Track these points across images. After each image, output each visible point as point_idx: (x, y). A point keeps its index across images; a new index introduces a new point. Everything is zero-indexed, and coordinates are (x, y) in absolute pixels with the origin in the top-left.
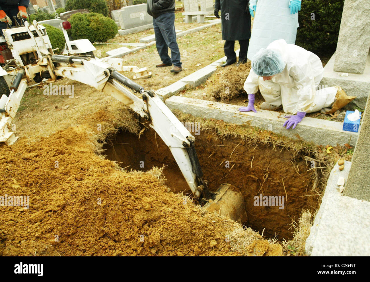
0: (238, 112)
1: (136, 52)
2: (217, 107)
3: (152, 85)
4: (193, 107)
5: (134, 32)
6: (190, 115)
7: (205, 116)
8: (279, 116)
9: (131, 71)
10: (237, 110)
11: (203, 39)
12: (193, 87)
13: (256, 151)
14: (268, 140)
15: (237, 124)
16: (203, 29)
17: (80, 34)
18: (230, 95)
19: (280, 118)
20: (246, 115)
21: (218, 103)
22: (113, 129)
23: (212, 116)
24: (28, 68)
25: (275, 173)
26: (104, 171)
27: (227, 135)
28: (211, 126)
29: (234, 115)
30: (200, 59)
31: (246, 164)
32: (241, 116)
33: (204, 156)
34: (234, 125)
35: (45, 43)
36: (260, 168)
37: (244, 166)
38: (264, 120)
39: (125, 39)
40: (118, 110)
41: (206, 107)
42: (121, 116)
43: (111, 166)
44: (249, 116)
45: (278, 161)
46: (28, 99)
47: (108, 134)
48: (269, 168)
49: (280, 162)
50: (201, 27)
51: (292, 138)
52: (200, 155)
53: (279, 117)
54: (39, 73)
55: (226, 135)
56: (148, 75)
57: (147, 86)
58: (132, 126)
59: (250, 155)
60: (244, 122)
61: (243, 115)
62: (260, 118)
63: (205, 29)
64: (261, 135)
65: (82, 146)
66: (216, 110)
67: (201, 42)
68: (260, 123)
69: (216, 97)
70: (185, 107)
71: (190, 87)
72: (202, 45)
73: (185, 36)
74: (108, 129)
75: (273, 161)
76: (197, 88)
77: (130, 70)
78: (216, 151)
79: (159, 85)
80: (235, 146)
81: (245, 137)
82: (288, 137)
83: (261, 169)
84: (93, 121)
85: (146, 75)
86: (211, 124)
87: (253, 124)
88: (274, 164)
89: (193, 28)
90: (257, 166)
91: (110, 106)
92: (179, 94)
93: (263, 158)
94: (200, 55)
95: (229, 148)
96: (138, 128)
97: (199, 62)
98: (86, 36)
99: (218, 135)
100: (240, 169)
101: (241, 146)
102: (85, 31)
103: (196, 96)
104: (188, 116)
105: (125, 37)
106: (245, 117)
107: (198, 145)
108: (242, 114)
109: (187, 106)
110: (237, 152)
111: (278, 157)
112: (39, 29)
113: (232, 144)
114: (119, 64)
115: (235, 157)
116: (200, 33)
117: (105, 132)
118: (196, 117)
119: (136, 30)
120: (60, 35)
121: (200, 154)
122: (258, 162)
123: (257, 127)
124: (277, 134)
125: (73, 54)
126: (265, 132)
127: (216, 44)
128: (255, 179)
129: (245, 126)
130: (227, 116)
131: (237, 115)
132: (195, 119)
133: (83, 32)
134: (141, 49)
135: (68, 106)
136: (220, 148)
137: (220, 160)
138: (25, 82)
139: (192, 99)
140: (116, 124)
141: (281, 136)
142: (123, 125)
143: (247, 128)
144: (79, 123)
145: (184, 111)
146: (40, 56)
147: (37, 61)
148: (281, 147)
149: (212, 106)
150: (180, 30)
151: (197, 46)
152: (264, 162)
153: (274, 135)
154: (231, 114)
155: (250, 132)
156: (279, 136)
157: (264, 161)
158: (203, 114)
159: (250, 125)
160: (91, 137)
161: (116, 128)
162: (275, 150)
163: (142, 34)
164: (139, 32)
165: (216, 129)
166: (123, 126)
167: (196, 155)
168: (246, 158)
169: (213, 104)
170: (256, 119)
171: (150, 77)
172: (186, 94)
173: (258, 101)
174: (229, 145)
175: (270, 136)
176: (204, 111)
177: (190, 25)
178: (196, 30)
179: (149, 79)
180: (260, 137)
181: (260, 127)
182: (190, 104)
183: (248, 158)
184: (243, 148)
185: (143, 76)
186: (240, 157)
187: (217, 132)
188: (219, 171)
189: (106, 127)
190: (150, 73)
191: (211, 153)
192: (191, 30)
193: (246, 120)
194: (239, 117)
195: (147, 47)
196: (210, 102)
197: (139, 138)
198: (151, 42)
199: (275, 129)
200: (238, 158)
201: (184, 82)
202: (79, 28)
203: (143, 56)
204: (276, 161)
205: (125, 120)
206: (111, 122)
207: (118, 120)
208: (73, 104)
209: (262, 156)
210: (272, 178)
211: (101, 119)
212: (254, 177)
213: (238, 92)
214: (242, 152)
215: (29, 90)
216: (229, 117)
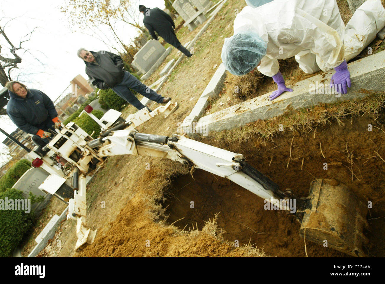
0: (270, 103)
1: (161, 88)
2: (245, 109)
3: (182, 115)
4: (222, 121)
5: (155, 70)
6: (225, 131)
7: (240, 125)
8: (322, 79)
9: (159, 113)
10: (268, 100)
11: (211, 37)
12: (216, 97)
13: (319, 135)
14: (326, 117)
15: (278, 116)
16: (208, 26)
17: (113, 102)
18: (253, 86)
19: (326, 81)
20: (280, 101)
21: (245, 103)
22: (166, 181)
23: (246, 121)
24: (79, 164)
25: (360, 149)
26: (159, 251)
27: (274, 135)
28: (251, 132)
29: (268, 108)
30: (215, 59)
31: (316, 154)
32: (276, 105)
33: (265, 163)
34: (275, 118)
35: (79, 136)
36: (336, 151)
37: (316, 156)
38: (306, 95)
39: (151, 81)
40: (161, 160)
41: (234, 115)
42: (167, 165)
43: (169, 235)
44: (284, 100)
45: (356, 134)
46: (98, 185)
47: (163, 190)
48: (348, 148)
49: (360, 134)
50: (205, 25)
51: (358, 97)
52: (260, 165)
53: (323, 82)
54: (90, 162)
55: (272, 135)
56: (175, 107)
57: (178, 119)
58: (182, 168)
59: (314, 142)
60: (284, 110)
61: (278, 103)
62: (298, 96)
63: (210, 24)
64: (313, 115)
65: (140, 220)
66: (245, 113)
67: (210, 41)
68: (303, 101)
69: (240, 96)
70: (216, 125)
71: (213, 99)
72: (212, 43)
73: (195, 44)
74: (161, 185)
75: (348, 137)
76: (220, 96)
77: (157, 113)
78: (274, 154)
79: (188, 111)
80: (290, 141)
81: (295, 126)
82: (351, 100)
83: (339, 152)
84: (145, 184)
85: (173, 108)
86: (250, 130)
87: (296, 107)
88: (353, 140)
89: (199, 32)
90: (332, 151)
91: (154, 159)
92: (206, 112)
93: (333, 140)
94: (214, 54)
95: (285, 146)
96: (188, 167)
97: (214, 63)
98: (118, 100)
99: (264, 139)
100: (314, 161)
101: (298, 138)
102: (115, 97)
103: (222, 105)
104: (224, 133)
105: (150, 79)
106: (281, 104)
107: (251, 157)
108: (276, 103)
109: (216, 123)
110: (298, 146)
111: (352, 130)
112: (69, 128)
113: (286, 140)
114: (145, 114)
115: (299, 151)
116: (207, 32)
117: (159, 189)
118: (231, 130)
119: (155, 68)
120: (98, 114)
121: (261, 163)
122: (329, 145)
123: (302, 107)
124: (332, 103)
125: (107, 129)
126: (316, 108)
127: (224, 33)
128: (339, 165)
129: (288, 113)
130: (261, 112)
131: (270, 106)
132: (232, 133)
133: (115, 99)
134: (163, 82)
135: (123, 179)
136: (276, 150)
137: (285, 161)
138: (82, 177)
139: (218, 113)
140: (165, 175)
141: (341, 103)
142: (172, 172)
143: (292, 114)
144: (135, 192)
145: (217, 130)
146: (82, 149)
147: (82, 154)
148: (348, 117)
149: (241, 110)
150: (189, 41)
151: (208, 47)
152: (337, 143)
153: (331, 107)
154: (264, 108)
155: (298, 118)
156: (338, 103)
157: (337, 141)
158: (236, 124)
159: (292, 109)
160: (148, 203)
161: (167, 179)
162: (343, 124)
163: (162, 66)
164: (159, 67)
165: (258, 133)
166: (173, 174)
167: (255, 172)
168: (312, 148)
169: (240, 108)
170: (295, 100)
171: (178, 107)
172: (213, 109)
173: (290, 73)
174: (282, 143)
175: (325, 111)
176: (236, 120)
177: (196, 31)
178: (202, 31)
179: (178, 109)
180: (313, 119)
181: (306, 106)
182: (218, 120)
183: (314, 147)
184: (301, 139)
185: (172, 111)
186: (304, 149)
187: (261, 136)
188: (291, 171)
189: (158, 184)
190: (176, 104)
191: (270, 159)
192: (198, 34)
193: (284, 106)
194: (275, 107)
195: (168, 77)
196: (237, 105)
197: (193, 177)
198: (169, 70)
199: (327, 99)
200: (302, 152)
201: (204, 96)
202: (110, 98)
203: (168, 88)
204: (353, 135)
205: (172, 166)
206: (161, 175)
207: (165, 170)
208: (126, 173)
209: (330, 138)
210: (360, 156)
211: (151, 177)
212: (335, 164)
213: (259, 77)
214: (303, 144)
215: (96, 175)
216: (264, 113)
